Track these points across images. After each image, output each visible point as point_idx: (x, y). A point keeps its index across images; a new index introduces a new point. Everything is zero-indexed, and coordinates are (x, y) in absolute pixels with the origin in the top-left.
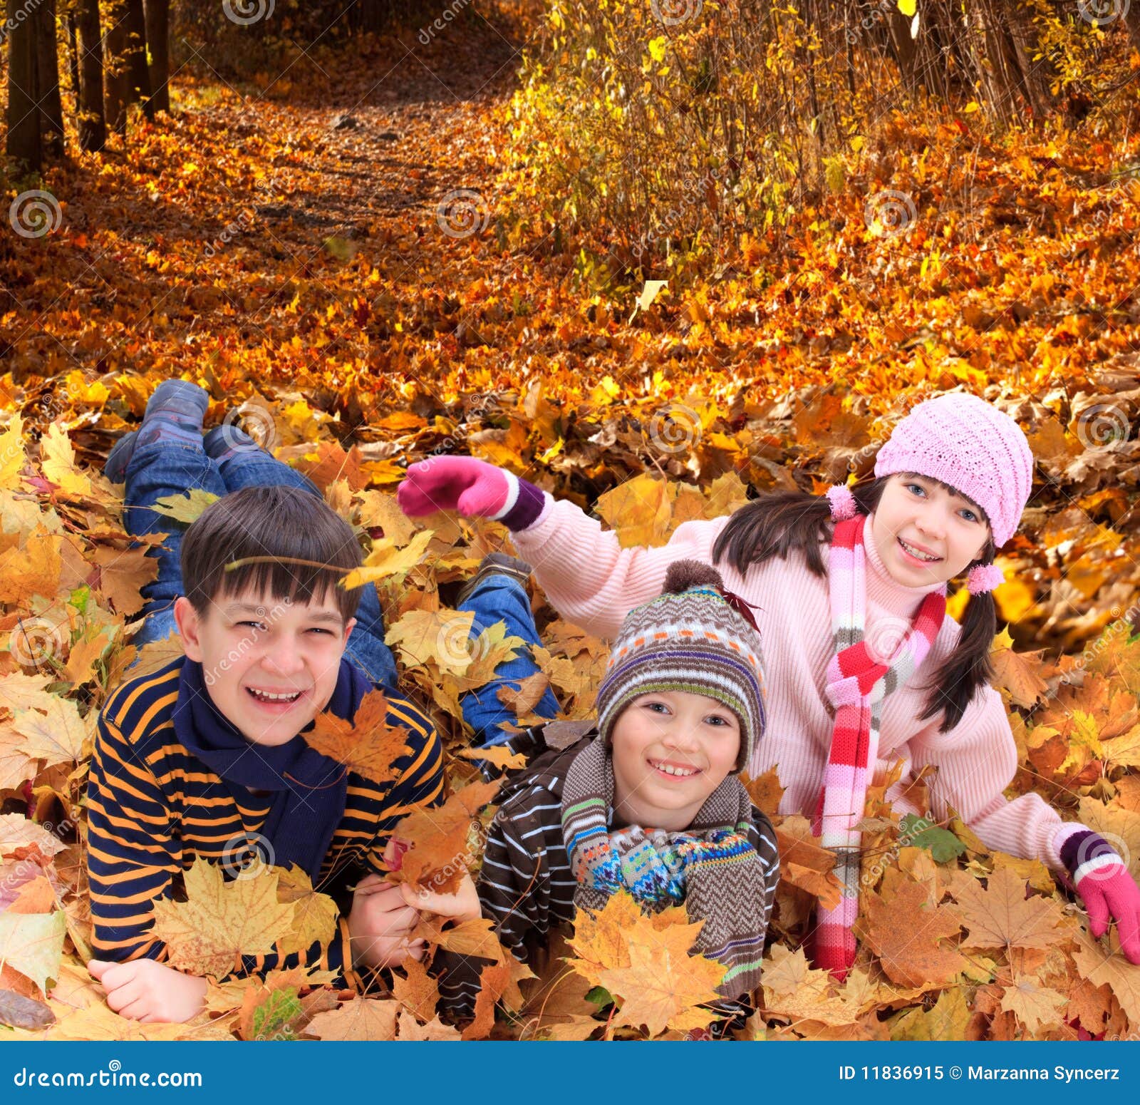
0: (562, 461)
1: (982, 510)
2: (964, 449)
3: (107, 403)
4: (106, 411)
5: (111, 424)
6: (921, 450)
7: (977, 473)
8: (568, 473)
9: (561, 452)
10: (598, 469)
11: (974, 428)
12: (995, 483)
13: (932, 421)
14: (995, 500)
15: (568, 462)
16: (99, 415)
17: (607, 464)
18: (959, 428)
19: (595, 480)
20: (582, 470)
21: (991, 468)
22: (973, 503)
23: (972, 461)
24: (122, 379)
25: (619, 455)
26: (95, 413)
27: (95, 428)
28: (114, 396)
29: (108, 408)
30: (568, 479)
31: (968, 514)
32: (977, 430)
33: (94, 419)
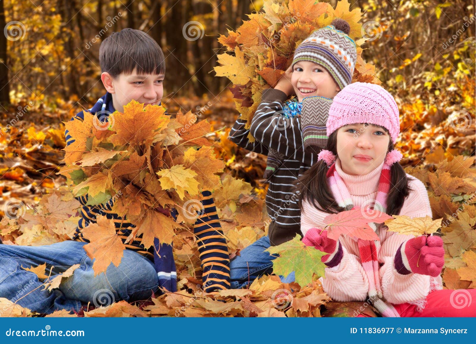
0: (234, 165)
1: (383, 128)
2: (364, 105)
3: (45, 140)
4: (45, 144)
5: (46, 150)
6: (345, 114)
7: (374, 112)
8: (237, 170)
9: (234, 161)
10: (250, 168)
11: (364, 94)
12: (384, 113)
13: (345, 100)
14: (387, 121)
15: (237, 165)
16: (41, 145)
17: (253, 166)
18: (358, 97)
19: (248, 173)
20: (243, 169)
21: (380, 107)
22: (378, 126)
23: (370, 109)
24: (51, 131)
25: (259, 162)
26: (39, 145)
27: (40, 151)
28: (48, 138)
29: (45, 142)
30: (237, 173)
31: (379, 133)
32: (366, 94)
33: (39, 147)
